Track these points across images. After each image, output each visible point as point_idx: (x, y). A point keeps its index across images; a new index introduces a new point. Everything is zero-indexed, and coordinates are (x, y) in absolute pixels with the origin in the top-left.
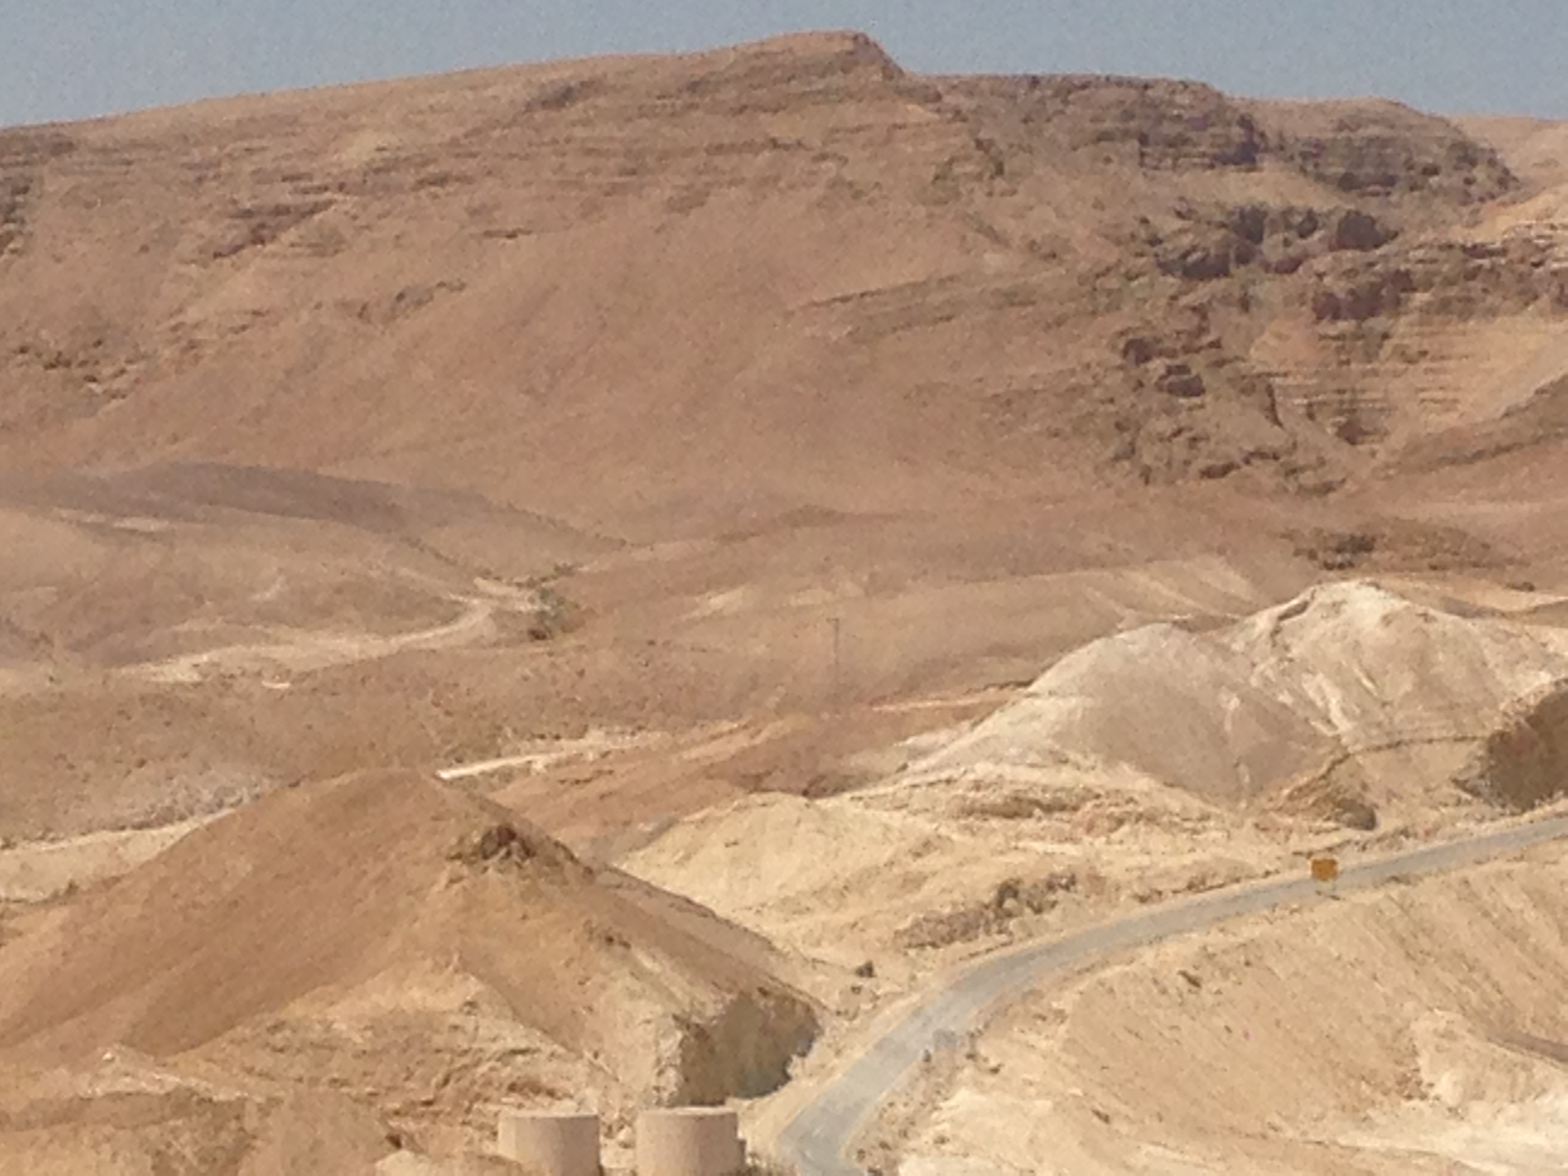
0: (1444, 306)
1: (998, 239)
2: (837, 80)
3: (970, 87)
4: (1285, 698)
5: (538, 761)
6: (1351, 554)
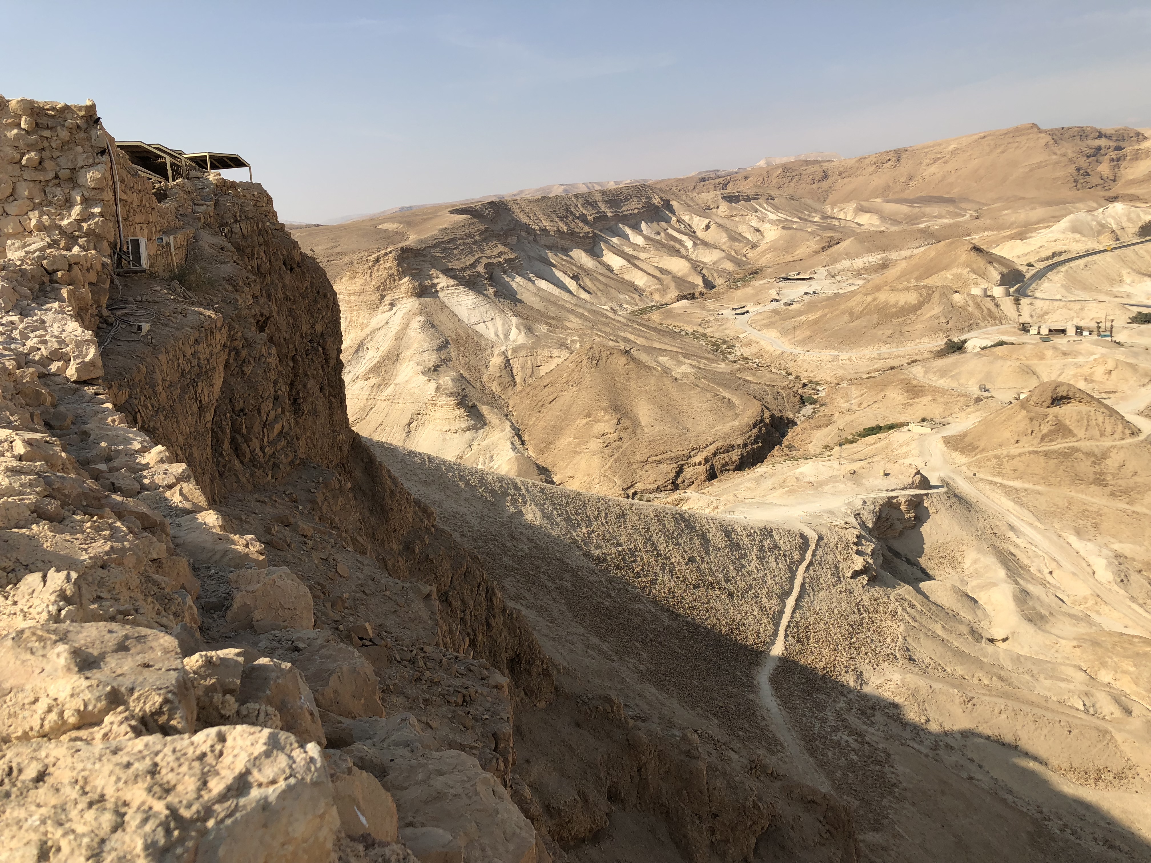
0: (1132, 159)
1: (1055, 154)
2: (1029, 131)
3: (1052, 130)
4: (1104, 222)
5: (977, 237)
6: (1114, 199)
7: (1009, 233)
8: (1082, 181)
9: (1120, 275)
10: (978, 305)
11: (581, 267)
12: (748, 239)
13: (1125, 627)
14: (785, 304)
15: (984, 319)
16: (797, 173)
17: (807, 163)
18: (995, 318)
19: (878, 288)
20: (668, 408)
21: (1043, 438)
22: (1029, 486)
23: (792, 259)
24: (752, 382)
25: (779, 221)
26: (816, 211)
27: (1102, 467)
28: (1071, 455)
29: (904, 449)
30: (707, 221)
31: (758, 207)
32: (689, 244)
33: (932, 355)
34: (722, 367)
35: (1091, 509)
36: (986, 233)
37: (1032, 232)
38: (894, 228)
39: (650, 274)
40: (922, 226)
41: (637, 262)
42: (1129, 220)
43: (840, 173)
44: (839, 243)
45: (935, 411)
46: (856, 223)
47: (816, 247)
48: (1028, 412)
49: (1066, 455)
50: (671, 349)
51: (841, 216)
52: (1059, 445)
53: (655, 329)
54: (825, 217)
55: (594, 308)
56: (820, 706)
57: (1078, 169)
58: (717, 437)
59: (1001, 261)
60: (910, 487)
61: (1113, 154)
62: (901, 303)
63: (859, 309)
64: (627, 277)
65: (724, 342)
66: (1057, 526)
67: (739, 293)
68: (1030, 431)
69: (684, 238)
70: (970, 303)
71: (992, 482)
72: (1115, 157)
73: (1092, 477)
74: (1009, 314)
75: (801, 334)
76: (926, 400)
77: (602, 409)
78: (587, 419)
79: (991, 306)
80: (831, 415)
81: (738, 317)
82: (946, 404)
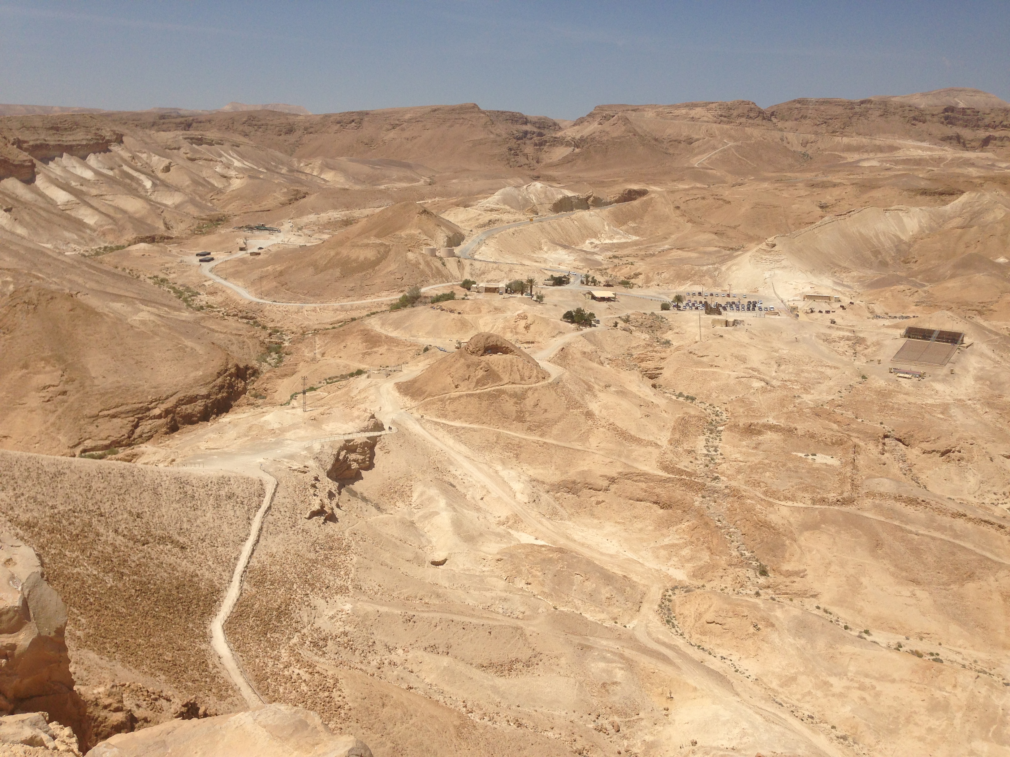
0: (551, 145)
1: (492, 133)
2: (472, 110)
4: (527, 197)
5: (430, 201)
6: (537, 178)
7: (456, 200)
8: (513, 160)
9: (540, 243)
10: (428, 264)
11: (16, 199)
12: (213, 185)
13: (536, 539)
14: (252, 254)
15: (433, 276)
16: (264, 122)
17: (273, 113)
18: (442, 276)
19: (341, 243)
20: (123, 358)
21: (478, 382)
22: (465, 425)
23: (258, 209)
24: (217, 332)
25: (245, 169)
26: (282, 164)
27: (522, 406)
28: (499, 396)
29: (363, 395)
30: (166, 162)
31: (222, 152)
32: (148, 184)
33: (388, 308)
34: (186, 315)
35: (514, 442)
36: (437, 199)
37: (474, 201)
38: (358, 187)
39: (102, 213)
40: (382, 187)
41: (87, 199)
42: (546, 196)
43: (306, 129)
44: (304, 197)
45: (391, 360)
46: (322, 179)
47: (283, 199)
48: (465, 359)
49: (495, 396)
50: (127, 294)
51: (308, 171)
52: (489, 388)
53: (107, 273)
54: (291, 170)
55: (32, 245)
56: (273, 645)
57: (510, 149)
58: (179, 387)
59: (448, 225)
60: (365, 430)
61: (536, 139)
62: (362, 258)
63: (323, 262)
64: (73, 214)
65: (188, 289)
66: (488, 458)
67: (204, 240)
68: (467, 377)
69: (142, 177)
70: (421, 261)
71: (436, 423)
72: (537, 142)
73: (514, 415)
74: (454, 273)
75: (267, 285)
76: (382, 349)
77: (42, 359)
78: (24, 371)
79: (439, 264)
80: (296, 365)
81: (203, 264)
82: (399, 353)
